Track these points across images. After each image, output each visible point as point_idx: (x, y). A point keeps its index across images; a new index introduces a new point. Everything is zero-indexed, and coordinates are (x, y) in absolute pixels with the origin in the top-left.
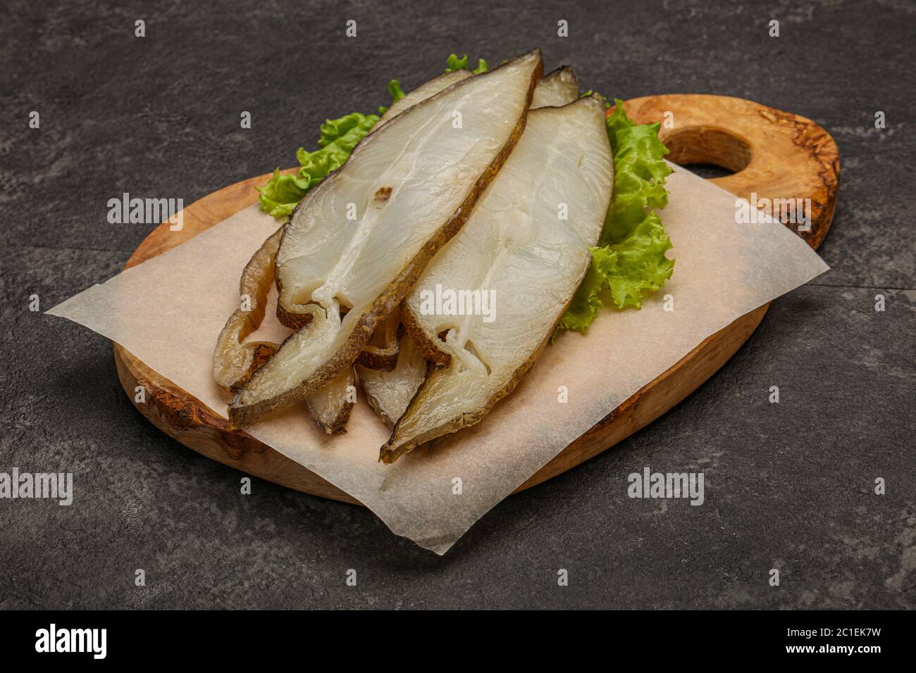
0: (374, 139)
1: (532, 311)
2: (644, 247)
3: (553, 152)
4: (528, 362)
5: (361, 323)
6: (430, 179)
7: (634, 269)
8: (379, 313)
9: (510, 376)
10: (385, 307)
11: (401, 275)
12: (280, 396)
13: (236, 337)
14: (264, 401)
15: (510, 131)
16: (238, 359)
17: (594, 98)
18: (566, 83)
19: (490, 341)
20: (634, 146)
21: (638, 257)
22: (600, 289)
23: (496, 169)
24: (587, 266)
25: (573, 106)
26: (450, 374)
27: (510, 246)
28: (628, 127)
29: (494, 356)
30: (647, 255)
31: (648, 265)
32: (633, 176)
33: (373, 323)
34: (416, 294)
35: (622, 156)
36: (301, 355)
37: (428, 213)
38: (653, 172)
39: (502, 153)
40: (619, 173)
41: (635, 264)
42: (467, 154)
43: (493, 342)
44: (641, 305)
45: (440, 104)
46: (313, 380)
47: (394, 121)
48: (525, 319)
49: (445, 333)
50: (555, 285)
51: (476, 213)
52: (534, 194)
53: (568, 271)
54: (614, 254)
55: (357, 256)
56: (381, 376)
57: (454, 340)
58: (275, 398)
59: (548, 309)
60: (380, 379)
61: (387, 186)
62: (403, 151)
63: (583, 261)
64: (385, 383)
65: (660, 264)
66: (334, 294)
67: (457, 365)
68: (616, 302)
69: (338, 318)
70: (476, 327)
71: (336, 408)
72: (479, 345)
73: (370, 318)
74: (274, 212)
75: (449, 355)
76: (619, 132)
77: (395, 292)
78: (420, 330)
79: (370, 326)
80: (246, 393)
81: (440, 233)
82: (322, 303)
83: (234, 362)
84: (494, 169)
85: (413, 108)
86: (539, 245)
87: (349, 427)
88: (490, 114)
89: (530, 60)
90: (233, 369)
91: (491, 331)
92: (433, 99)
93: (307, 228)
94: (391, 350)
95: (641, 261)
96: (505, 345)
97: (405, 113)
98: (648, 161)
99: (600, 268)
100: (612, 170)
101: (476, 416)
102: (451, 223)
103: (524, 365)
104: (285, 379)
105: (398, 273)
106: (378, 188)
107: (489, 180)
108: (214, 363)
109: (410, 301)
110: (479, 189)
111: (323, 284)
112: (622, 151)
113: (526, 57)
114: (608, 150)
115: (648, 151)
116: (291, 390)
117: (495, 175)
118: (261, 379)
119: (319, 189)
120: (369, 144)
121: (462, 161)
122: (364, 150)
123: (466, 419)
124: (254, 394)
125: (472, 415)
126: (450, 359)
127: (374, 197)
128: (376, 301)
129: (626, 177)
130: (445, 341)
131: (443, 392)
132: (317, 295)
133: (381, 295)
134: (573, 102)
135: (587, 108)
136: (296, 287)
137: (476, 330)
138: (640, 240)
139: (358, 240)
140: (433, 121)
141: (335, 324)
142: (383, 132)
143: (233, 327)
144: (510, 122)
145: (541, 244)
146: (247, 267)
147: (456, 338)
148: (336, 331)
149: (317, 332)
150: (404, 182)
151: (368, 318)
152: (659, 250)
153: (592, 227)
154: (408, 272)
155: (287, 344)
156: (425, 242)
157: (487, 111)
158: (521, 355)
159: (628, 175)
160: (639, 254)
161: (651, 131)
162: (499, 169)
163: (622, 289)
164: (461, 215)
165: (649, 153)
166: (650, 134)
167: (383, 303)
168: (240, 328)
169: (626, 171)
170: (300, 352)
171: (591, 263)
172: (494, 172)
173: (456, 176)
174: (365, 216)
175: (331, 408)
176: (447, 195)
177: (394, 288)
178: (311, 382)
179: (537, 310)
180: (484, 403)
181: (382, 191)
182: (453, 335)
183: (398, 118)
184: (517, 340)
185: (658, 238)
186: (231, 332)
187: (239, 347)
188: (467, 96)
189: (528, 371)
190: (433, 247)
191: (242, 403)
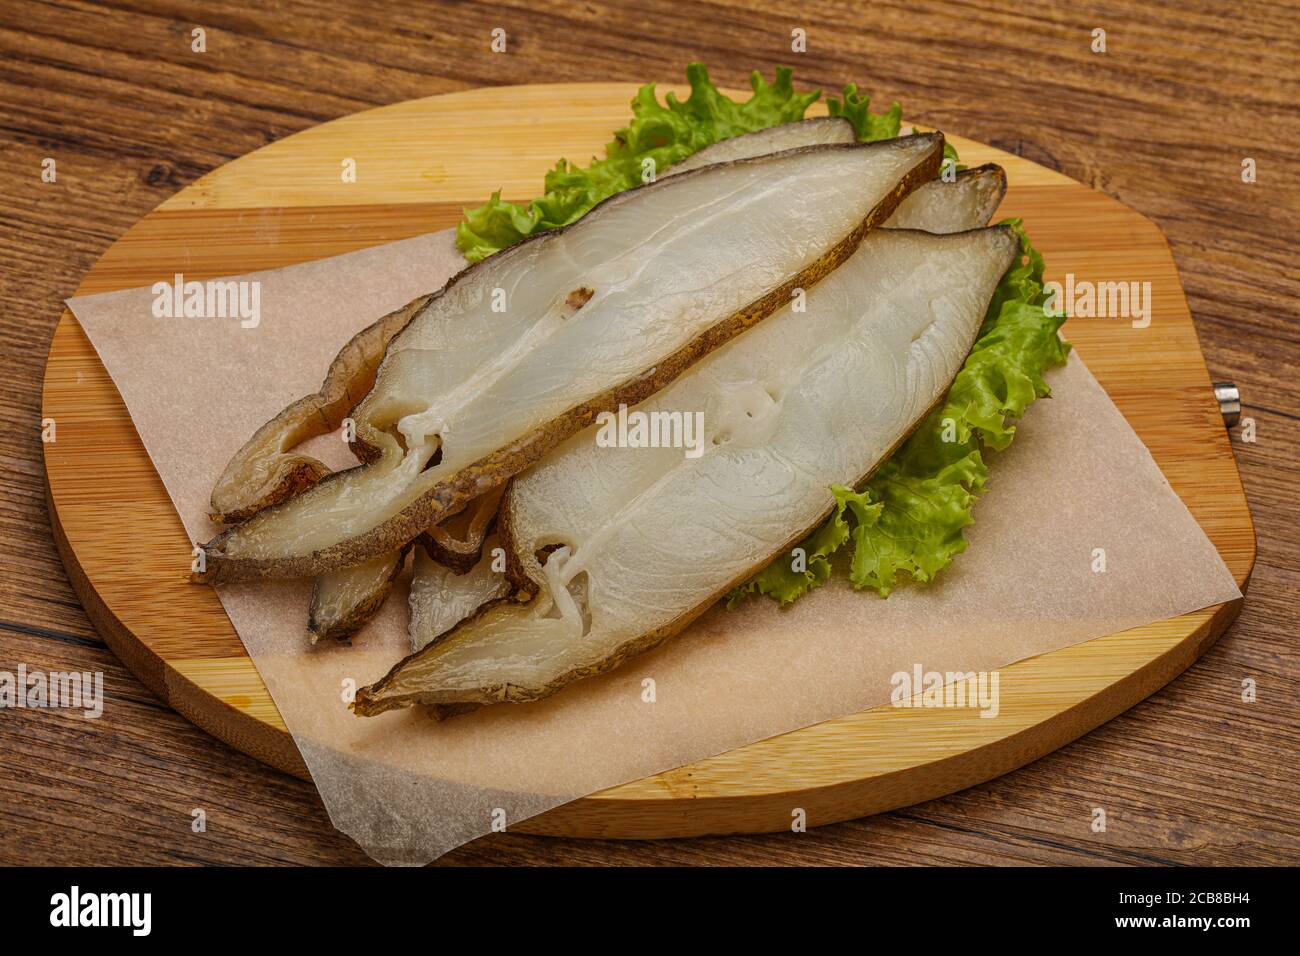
0: (637, 197)
1: (698, 558)
2: (941, 503)
3: (881, 308)
4: (652, 637)
5: (430, 495)
6: (644, 303)
7: (911, 533)
8: (462, 490)
9: (612, 651)
10: (473, 482)
11: (516, 442)
12: (275, 560)
13: (283, 437)
14: (250, 560)
15: (810, 262)
16: (260, 476)
17: (1006, 233)
18: (984, 191)
19: (614, 584)
20: (1008, 336)
21: (924, 515)
22: (834, 550)
23: (754, 317)
24: (824, 511)
25: (961, 240)
26: (525, 614)
27: (723, 443)
28: (1022, 301)
29: (609, 609)
30: (934, 520)
31: (930, 536)
32: (980, 384)
33: (450, 500)
34: (535, 476)
35: (985, 345)
36: (332, 510)
37: (608, 357)
38: (1009, 389)
39: (772, 295)
40: (964, 371)
41: (915, 525)
42: (720, 280)
43: (616, 585)
44: (890, 593)
45: (753, 176)
46: (329, 555)
47: (682, 178)
48: (682, 567)
49: (550, 549)
50: (757, 526)
51: (692, 377)
52: (802, 371)
53: (791, 510)
54: (874, 507)
55: (490, 385)
56: (443, 578)
57: (557, 567)
58: (267, 561)
59: (725, 560)
60: (438, 581)
61: (590, 288)
62: (648, 240)
63: (822, 502)
64: (442, 589)
65: (947, 541)
66: (431, 431)
67: (545, 606)
68: (852, 577)
69: (414, 470)
70: (602, 555)
71: (345, 606)
72: (594, 584)
73: (448, 490)
74: (470, 254)
75: (538, 587)
76: (1008, 304)
77: (499, 465)
78: (511, 534)
79: (445, 503)
80: (234, 536)
81: (605, 396)
82: (407, 438)
83: (254, 478)
84: (749, 317)
85: (720, 166)
86: (772, 455)
87: (361, 639)
88: (799, 222)
89: (921, 148)
90: (244, 490)
91: (622, 568)
92: (757, 161)
93: (463, 308)
94: (470, 545)
95: (923, 525)
96: (631, 598)
97: (707, 170)
98: (1011, 369)
99: (843, 519)
100: (960, 363)
101: (529, 694)
102: (630, 387)
103: (643, 639)
104: (296, 537)
105: (513, 440)
106: (578, 287)
107: (734, 332)
108: (228, 469)
109: (517, 484)
110: (706, 344)
111: (422, 412)
112: (991, 336)
113: (920, 141)
114: (975, 328)
115: (1022, 352)
116: (293, 559)
117: (749, 326)
118: (263, 524)
119: (516, 250)
120: (627, 202)
121: (708, 288)
122: (611, 210)
123: (510, 692)
124: (243, 543)
125: (521, 690)
126: (537, 592)
127: (567, 298)
128: (464, 470)
129: (969, 383)
130: (543, 565)
131: (496, 639)
132: (407, 425)
133: (474, 465)
134: (966, 232)
135: (985, 247)
136: (391, 398)
137: (600, 560)
138: (941, 489)
139: (507, 359)
140: (720, 202)
141: (403, 479)
142: (655, 190)
143: (287, 422)
144: (816, 245)
145: (774, 453)
146: (362, 334)
147: (562, 563)
148: (400, 490)
149: (375, 482)
150: (609, 292)
151: (444, 492)
152: (951, 521)
153: (870, 447)
154: (529, 441)
155: (328, 484)
156: (576, 405)
157: (796, 215)
158: (646, 622)
159: (972, 381)
160: (928, 511)
161: (1046, 322)
162: (761, 318)
163: (878, 556)
164: (655, 377)
165: (1021, 356)
166: (1043, 326)
167: (472, 477)
168: (296, 425)
169: (971, 373)
170: (334, 506)
171: (836, 508)
172: (747, 322)
173: (684, 310)
174: (540, 322)
175: (338, 606)
176: (651, 339)
177: (499, 459)
178: (324, 556)
179: (707, 559)
180: (549, 678)
181: (583, 292)
182: (560, 557)
183: (691, 175)
184: (654, 595)
185: (960, 501)
186: (282, 428)
187: (278, 454)
188: (792, 179)
189: (649, 649)
190: (590, 414)
191: (223, 551)
